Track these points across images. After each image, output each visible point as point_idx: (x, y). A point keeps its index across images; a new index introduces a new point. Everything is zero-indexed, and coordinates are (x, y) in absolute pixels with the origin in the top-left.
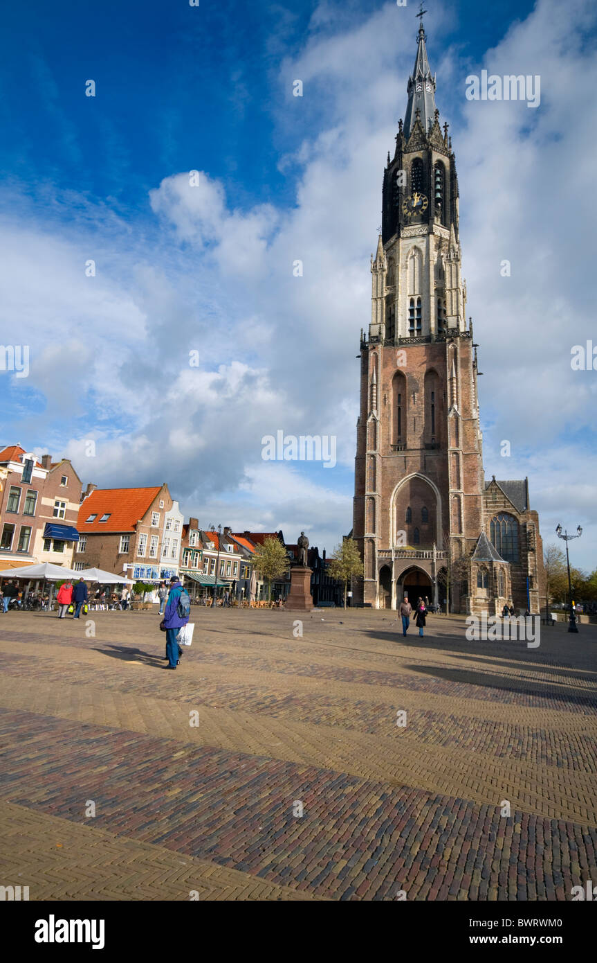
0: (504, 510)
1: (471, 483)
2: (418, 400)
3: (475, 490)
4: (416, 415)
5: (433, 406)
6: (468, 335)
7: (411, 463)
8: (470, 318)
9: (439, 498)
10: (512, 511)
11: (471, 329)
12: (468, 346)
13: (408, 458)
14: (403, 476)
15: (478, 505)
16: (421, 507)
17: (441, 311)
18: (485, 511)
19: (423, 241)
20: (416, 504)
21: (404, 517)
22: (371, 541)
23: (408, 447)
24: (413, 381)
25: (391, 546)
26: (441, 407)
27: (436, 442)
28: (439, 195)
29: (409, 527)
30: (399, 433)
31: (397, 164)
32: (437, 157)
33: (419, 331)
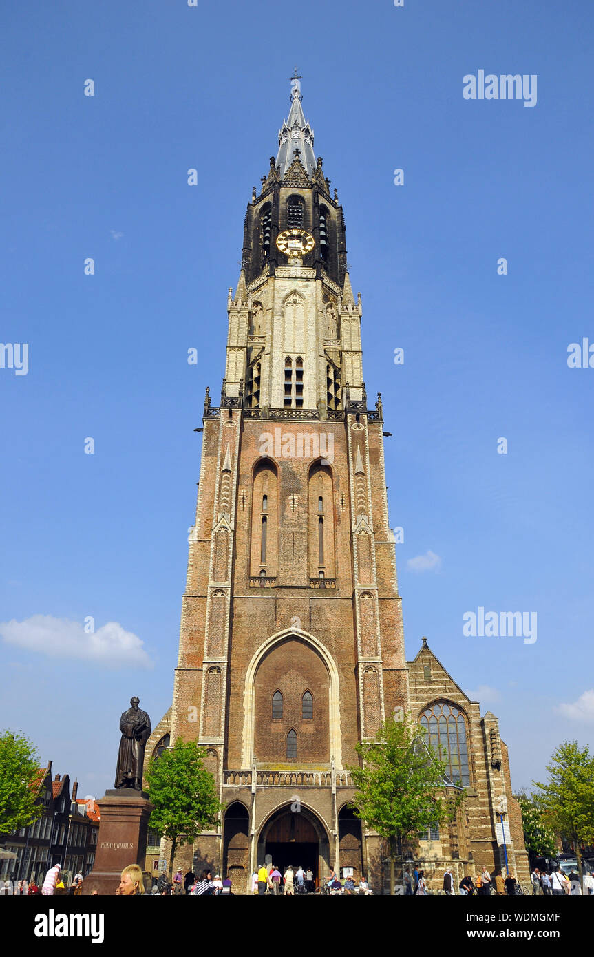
0: (445, 696)
1: (390, 649)
2: (298, 505)
3: (395, 661)
4: (295, 530)
5: (321, 520)
6: (378, 417)
7: (285, 610)
8: (379, 395)
9: (335, 675)
10: (457, 697)
12: (377, 432)
13: (280, 601)
14: (271, 631)
15: (401, 687)
16: (302, 691)
17: (335, 378)
18: (413, 699)
19: (307, 286)
20: (292, 685)
21: (269, 709)
22: (212, 749)
23: (280, 582)
24: (291, 475)
25: (244, 767)
26: (337, 521)
27: (329, 576)
28: (323, 242)
29: (278, 727)
30: (263, 559)
31: (269, 198)
32: (322, 201)
33: (299, 403)
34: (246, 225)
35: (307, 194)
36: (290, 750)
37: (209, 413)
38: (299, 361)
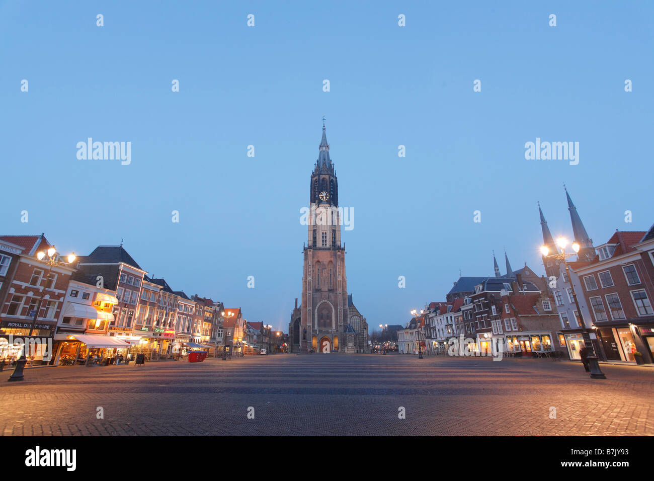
0: (356, 314)
1: (345, 305)
2: (326, 272)
3: (346, 307)
4: (325, 278)
5: (331, 274)
6: (344, 249)
7: (323, 296)
8: (344, 243)
9: (333, 310)
10: (358, 314)
11: (344, 247)
12: (344, 253)
13: (322, 294)
14: (320, 301)
15: (347, 312)
16: (327, 313)
17: (334, 238)
18: (349, 314)
20: (325, 312)
21: (320, 317)
22: (309, 326)
23: (322, 290)
24: (324, 265)
25: (316, 329)
26: (334, 276)
27: (332, 288)
28: (332, 193)
29: (322, 321)
30: (318, 284)
31: (317, 177)
32: (332, 178)
33: (326, 245)
34: (311, 186)
35: (327, 177)
36: (325, 325)
37: (305, 249)
38: (326, 233)
